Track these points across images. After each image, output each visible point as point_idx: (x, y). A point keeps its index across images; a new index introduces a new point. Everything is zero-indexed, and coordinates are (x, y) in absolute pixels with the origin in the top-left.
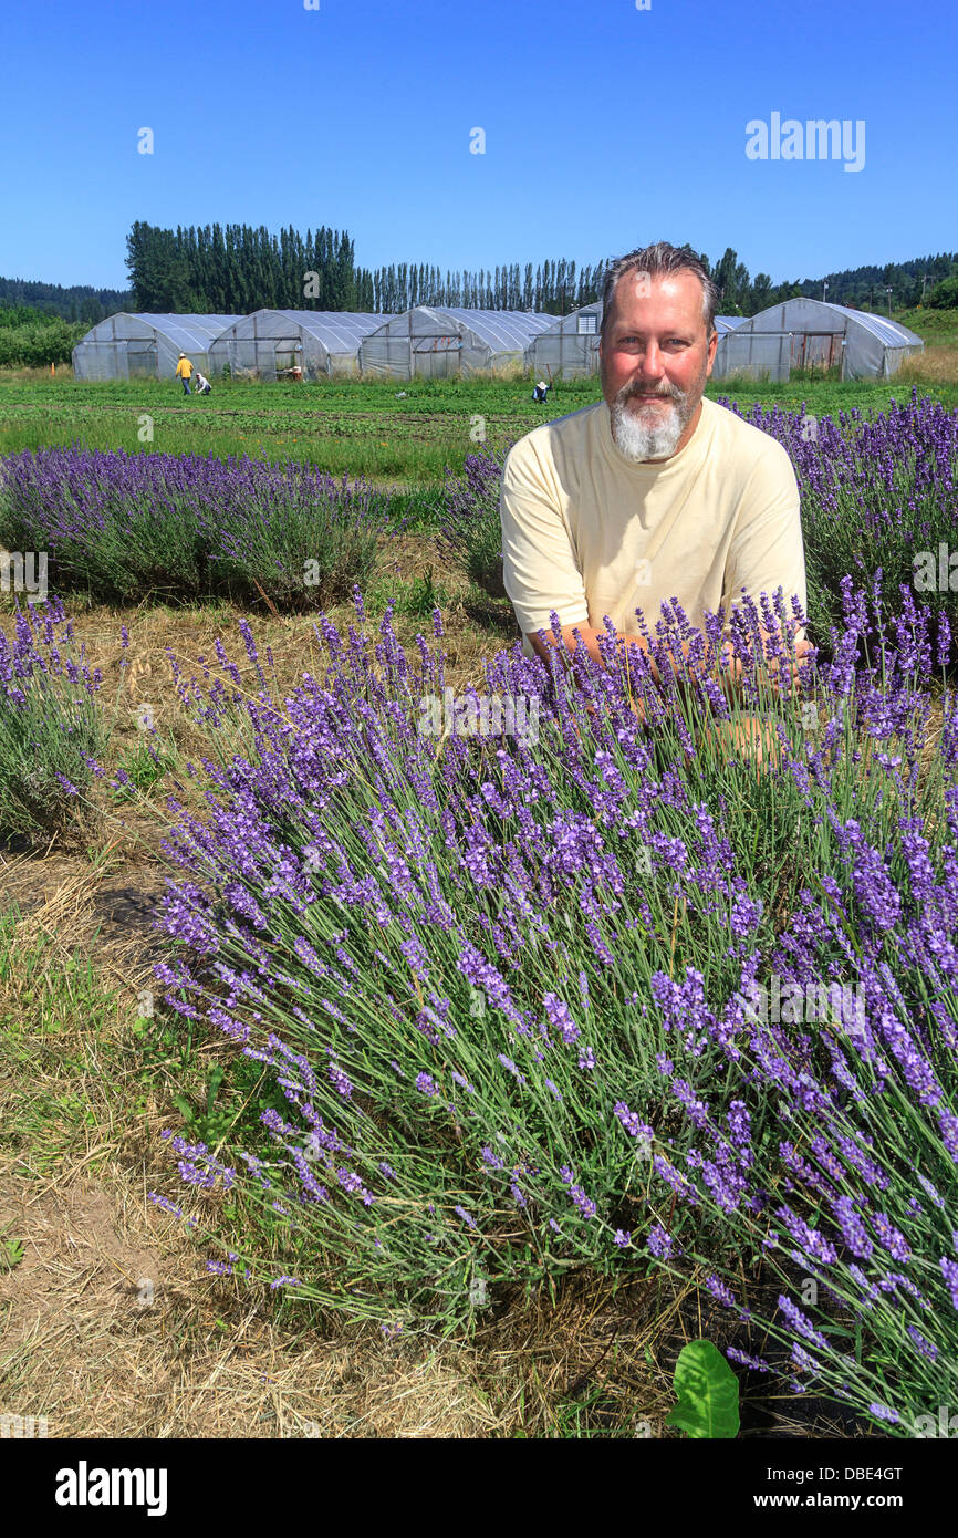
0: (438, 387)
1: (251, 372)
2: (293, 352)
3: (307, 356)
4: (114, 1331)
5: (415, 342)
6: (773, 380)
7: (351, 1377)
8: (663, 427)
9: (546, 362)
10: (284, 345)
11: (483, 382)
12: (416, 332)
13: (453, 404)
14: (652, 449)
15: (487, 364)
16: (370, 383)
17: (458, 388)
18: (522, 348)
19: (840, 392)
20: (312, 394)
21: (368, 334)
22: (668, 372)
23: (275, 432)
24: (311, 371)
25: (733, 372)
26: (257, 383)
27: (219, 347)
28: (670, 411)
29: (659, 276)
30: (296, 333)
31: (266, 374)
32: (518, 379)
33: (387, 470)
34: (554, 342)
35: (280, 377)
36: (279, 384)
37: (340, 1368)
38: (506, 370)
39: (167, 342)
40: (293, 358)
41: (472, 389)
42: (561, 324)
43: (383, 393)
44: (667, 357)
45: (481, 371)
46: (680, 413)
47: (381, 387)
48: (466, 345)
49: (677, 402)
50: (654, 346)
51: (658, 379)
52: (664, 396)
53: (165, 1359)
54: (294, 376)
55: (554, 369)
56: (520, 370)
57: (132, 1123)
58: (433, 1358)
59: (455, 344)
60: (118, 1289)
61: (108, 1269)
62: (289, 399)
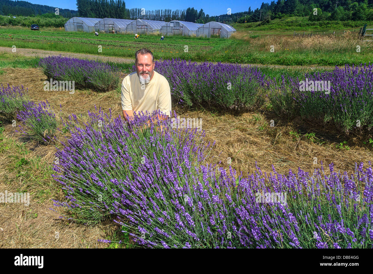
0: (142, 36)
1: (104, 31)
2: (112, 27)
3: (115, 28)
4: (52, 226)
5: (138, 26)
6: (207, 37)
7: (85, 230)
8: (147, 79)
9: (164, 32)
10: (111, 26)
11: (152, 35)
12: (138, 24)
13: (145, 40)
14: (146, 82)
15: (152, 32)
16: (128, 34)
17: (146, 36)
18: (159, 29)
19: (220, 40)
20: (116, 36)
21: (128, 24)
22: (147, 70)
23: (108, 45)
24: (116, 32)
25: (200, 36)
26: (105, 33)
27: (96, 25)
28: (148, 75)
29: (144, 55)
30: (113, 23)
31: (107, 32)
32: (158, 35)
33: (129, 56)
34: (165, 28)
35: (110, 32)
36: (110, 34)
37: (84, 229)
38: (157, 33)
39: (85, 24)
40: (113, 28)
41: (149, 37)
42: (167, 24)
43: (131, 37)
44: (147, 67)
45: (151, 33)
46: (150, 76)
47: (131, 36)
48: (148, 27)
49: (149, 74)
50: (144, 66)
51: (146, 71)
52: (147, 73)
53: (60, 229)
54: (113, 32)
55: (165, 34)
56: (159, 33)
57: (57, 194)
58: (97, 227)
59: (146, 27)
60: (53, 219)
61: (52, 217)
62: (112, 38)
